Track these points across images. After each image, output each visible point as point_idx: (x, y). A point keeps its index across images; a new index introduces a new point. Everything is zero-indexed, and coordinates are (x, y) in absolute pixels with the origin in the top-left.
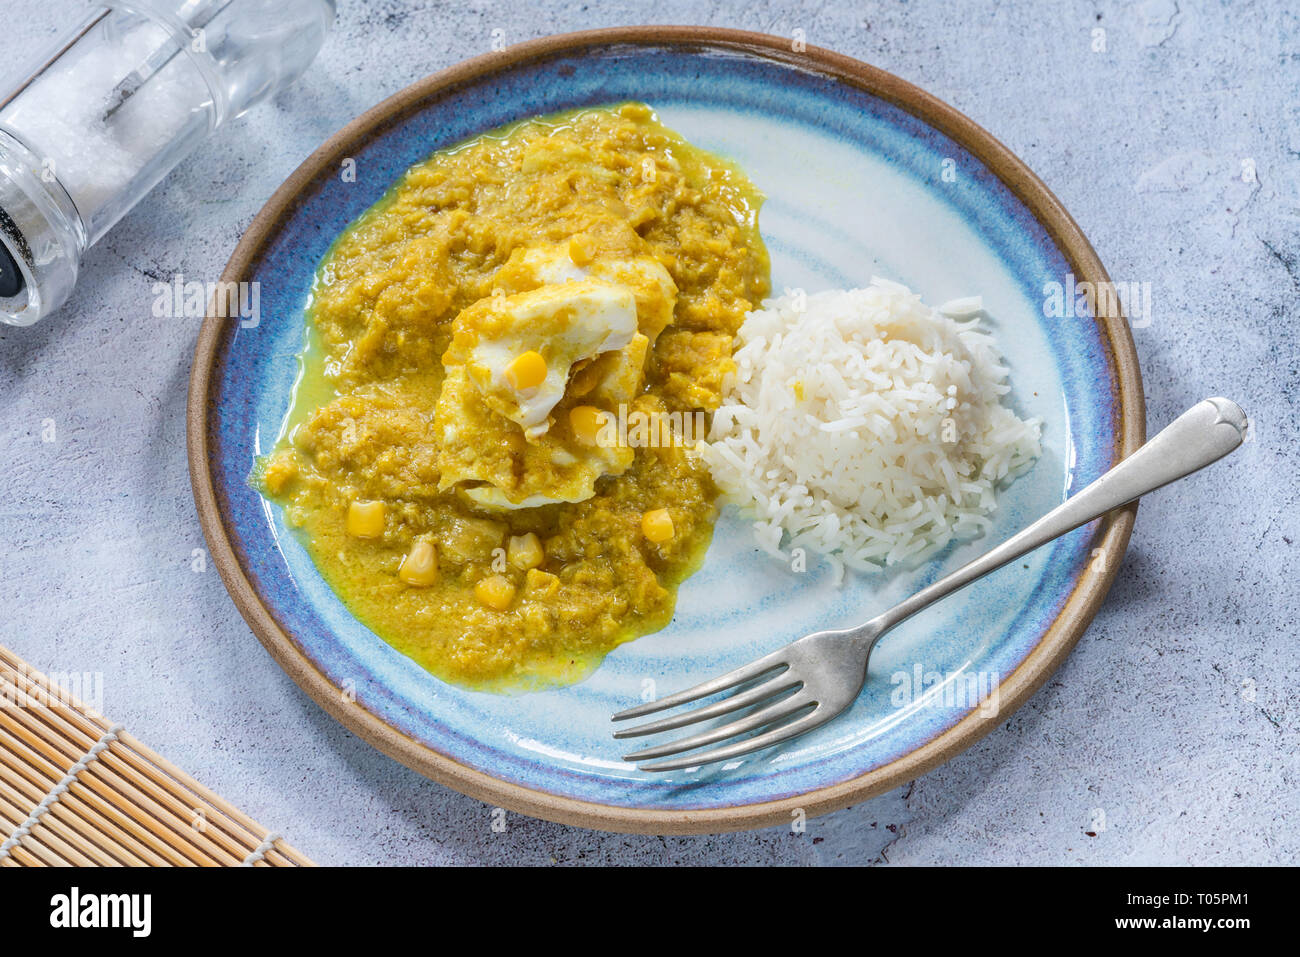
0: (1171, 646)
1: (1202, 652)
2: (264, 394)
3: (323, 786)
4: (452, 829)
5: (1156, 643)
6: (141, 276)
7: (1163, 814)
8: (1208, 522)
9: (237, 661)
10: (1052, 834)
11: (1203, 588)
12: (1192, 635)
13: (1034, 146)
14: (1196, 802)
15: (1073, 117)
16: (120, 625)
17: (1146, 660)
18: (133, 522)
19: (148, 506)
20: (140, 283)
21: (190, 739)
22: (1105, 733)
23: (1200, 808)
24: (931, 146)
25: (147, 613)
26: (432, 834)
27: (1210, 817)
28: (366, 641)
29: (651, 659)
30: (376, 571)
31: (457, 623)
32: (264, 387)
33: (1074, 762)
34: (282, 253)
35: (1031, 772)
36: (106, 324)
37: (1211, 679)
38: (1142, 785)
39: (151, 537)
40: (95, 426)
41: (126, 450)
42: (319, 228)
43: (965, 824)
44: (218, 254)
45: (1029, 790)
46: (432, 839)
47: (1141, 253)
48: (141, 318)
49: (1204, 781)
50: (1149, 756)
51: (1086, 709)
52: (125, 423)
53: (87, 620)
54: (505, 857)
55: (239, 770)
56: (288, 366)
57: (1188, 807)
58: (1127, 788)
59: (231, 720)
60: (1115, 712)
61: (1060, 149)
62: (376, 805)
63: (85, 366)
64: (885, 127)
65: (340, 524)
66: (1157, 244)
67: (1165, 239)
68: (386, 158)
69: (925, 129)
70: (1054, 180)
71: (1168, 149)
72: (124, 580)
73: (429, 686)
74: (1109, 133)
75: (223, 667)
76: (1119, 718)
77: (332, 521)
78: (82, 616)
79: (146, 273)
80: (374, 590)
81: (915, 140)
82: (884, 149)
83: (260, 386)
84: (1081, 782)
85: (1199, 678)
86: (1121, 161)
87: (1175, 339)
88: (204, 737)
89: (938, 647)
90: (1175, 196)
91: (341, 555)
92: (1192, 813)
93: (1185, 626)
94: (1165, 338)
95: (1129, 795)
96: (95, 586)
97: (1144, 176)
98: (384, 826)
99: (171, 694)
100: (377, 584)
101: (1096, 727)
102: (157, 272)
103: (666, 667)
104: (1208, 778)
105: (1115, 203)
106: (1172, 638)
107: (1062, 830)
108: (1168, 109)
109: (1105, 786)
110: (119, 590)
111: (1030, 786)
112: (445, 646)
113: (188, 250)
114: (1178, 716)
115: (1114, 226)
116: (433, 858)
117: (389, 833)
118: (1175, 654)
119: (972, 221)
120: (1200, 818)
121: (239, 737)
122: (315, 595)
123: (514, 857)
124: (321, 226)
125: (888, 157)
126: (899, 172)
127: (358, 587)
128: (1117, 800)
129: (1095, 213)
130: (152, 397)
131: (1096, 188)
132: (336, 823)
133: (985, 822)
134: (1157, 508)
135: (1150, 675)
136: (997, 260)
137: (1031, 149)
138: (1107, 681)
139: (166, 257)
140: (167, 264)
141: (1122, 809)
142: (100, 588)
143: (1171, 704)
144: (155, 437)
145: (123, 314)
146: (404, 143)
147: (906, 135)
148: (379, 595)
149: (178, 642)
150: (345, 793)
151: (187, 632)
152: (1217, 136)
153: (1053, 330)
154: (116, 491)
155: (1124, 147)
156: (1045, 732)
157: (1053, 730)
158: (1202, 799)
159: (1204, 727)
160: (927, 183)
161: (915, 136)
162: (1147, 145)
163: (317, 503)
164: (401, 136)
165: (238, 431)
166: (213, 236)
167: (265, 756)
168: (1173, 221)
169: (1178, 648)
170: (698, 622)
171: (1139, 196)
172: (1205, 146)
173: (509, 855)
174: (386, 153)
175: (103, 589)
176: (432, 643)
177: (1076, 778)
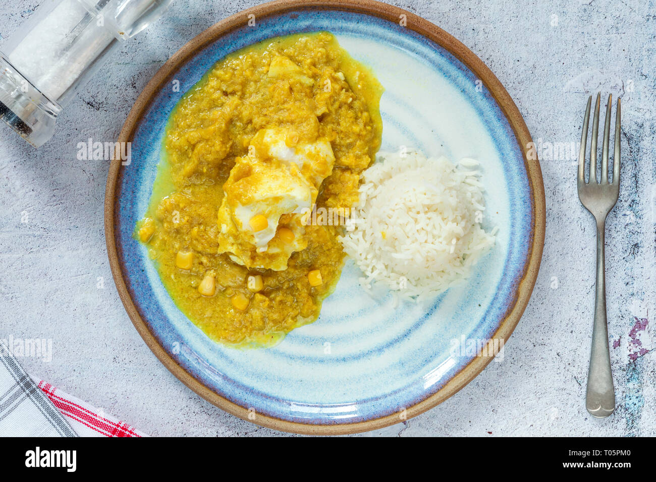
0: (540, 342)
1: (553, 346)
2: (141, 187)
3: (160, 383)
4: (215, 409)
5: (533, 340)
6: (86, 105)
7: (522, 425)
8: (568, 278)
9: (125, 318)
10: (473, 432)
11: (559, 313)
12: (550, 337)
13: (518, 61)
14: (538, 420)
15: (540, 45)
16: (73, 296)
17: (528, 348)
18: (80, 241)
19: (87, 233)
20: (86, 109)
21: (103, 356)
22: (503, 384)
23: (539, 423)
24: (466, 75)
25: (86, 291)
26: (206, 411)
27: (543, 428)
28: (181, 320)
29: (307, 337)
30: (188, 285)
31: (222, 316)
32: (141, 183)
33: (488, 397)
34: (152, 113)
35: (468, 401)
36: (69, 131)
37: (555, 359)
38: (516, 411)
39: (88, 250)
40: (64, 188)
41: (78, 202)
42: (170, 97)
43: (436, 423)
44: (122, 95)
45: (466, 409)
46: (206, 413)
47: (560, 127)
48: (86, 129)
49: (543, 410)
50: (521, 396)
51: (497, 372)
52: (77, 188)
53: (59, 292)
54: (237, 424)
55: (124, 373)
56: (153, 170)
57: (534, 422)
58: (509, 412)
59: (121, 348)
60: (510, 373)
61: (530, 64)
62: (182, 395)
63: (59, 154)
64: (445, 61)
65: (173, 260)
66: (569, 122)
67: (573, 120)
68: (204, 59)
69: (464, 67)
70: (526, 82)
71: (583, 67)
72: (75, 272)
73: (208, 345)
74: (556, 55)
75: (118, 321)
76: (511, 377)
77: (169, 258)
78: (57, 290)
79: (88, 103)
80: (186, 295)
81: (459, 70)
82: (444, 71)
83: (139, 182)
84: (489, 407)
85: (550, 359)
86: (559, 73)
87: (569, 177)
88: (109, 356)
89: (435, 342)
90: (581, 95)
91: (172, 276)
92: (536, 425)
93: (548, 332)
94: (564, 177)
95: (509, 415)
96: (62, 275)
97: (569, 82)
98: (185, 405)
99: (95, 333)
100: (188, 293)
101: (500, 381)
102: (94, 103)
103: (314, 342)
104: (545, 409)
105: (552, 97)
106: (541, 338)
107: (478, 430)
108: (587, 43)
109: (499, 410)
110: (73, 278)
111: (467, 407)
112: (216, 326)
113: (109, 91)
114: (537, 378)
115: (550, 111)
116: (205, 422)
117: (187, 409)
118: (541, 346)
119: (481, 115)
120: (538, 428)
121: (124, 357)
122: (160, 295)
123: (240, 424)
124: (171, 96)
125: (445, 75)
126: (450, 83)
127: (179, 293)
128: (504, 417)
129: (542, 103)
130: (90, 174)
131: (545, 88)
132: (165, 403)
133: (445, 423)
134: (545, 268)
135: (528, 356)
136: (490, 137)
137: (516, 62)
138: (508, 358)
139: (98, 95)
140: (98, 99)
141: (505, 421)
142: (64, 276)
143: (535, 371)
144: (91, 196)
145: (78, 126)
146: (213, 52)
147: (455, 67)
148: (188, 298)
149: (99, 306)
150: (169, 388)
151: (103, 301)
152: (608, 61)
153: (510, 181)
154: (72, 225)
155: (562, 64)
156: (477, 381)
157: (480, 381)
158: (541, 419)
159: (548, 383)
160: (462, 91)
161: (459, 69)
162: (573, 64)
163: (163, 248)
164: (211, 49)
165: (128, 209)
166: (121, 84)
167: (135, 367)
168: (578, 110)
169: (542, 343)
170: (330, 320)
171: (565, 95)
172: (601, 67)
173: (239, 423)
174: (204, 57)
175: (66, 276)
176: (211, 324)
177: (488, 405)
